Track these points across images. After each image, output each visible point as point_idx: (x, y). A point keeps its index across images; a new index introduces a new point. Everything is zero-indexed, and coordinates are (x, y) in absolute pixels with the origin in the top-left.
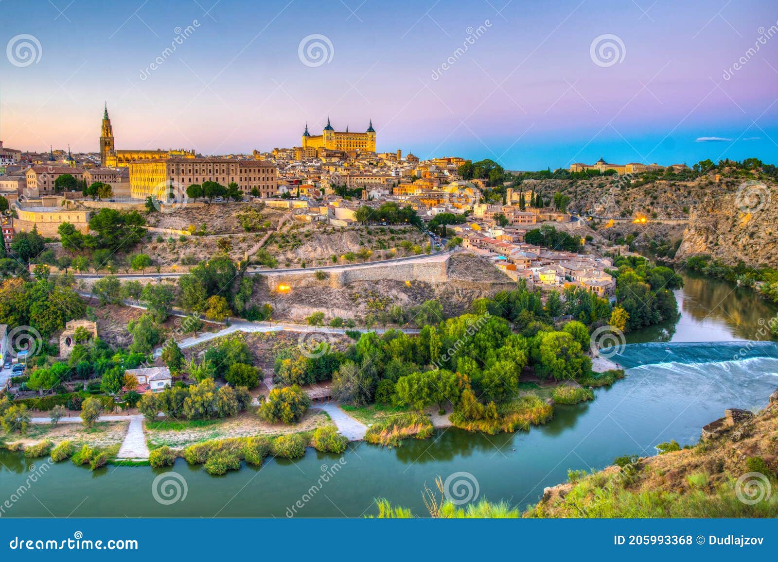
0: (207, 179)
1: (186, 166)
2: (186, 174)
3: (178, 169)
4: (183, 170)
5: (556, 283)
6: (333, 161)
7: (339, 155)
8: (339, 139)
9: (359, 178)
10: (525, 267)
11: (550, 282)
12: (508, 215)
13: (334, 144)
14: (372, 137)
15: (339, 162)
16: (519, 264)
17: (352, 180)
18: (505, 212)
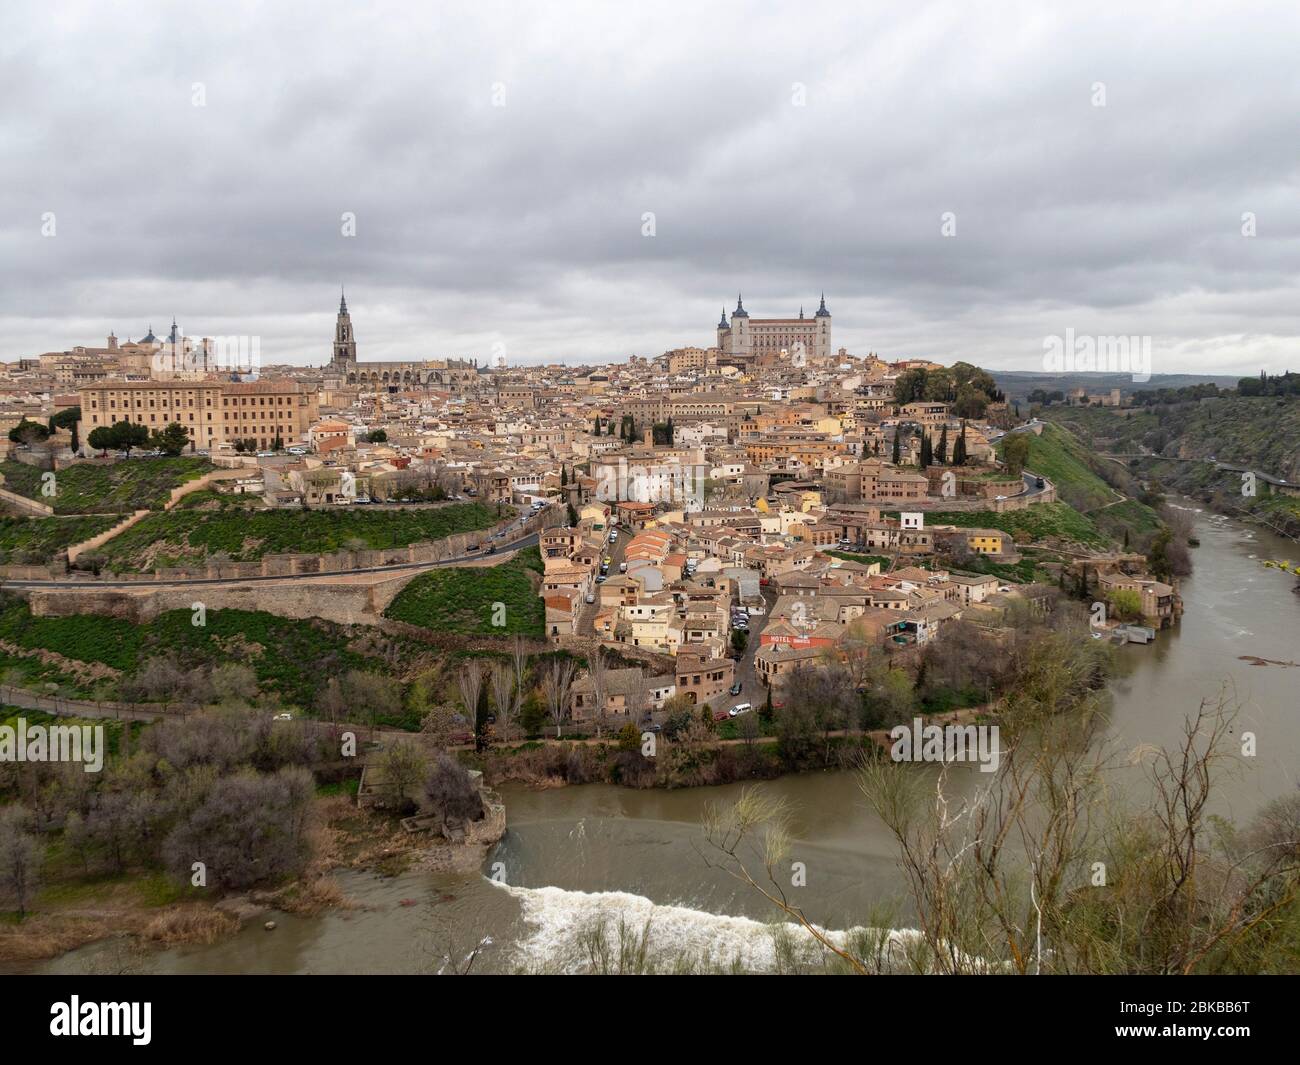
0: (120, 418)
1: (119, 395)
2: (120, 407)
3: (103, 401)
4: (113, 402)
5: (672, 644)
6: (722, 373)
7: (741, 361)
8: (758, 331)
9: (682, 405)
10: (623, 602)
11: (656, 642)
12: (864, 480)
13: (749, 341)
14: (824, 325)
15: (733, 374)
16: (608, 595)
17: (668, 409)
18: (863, 473)
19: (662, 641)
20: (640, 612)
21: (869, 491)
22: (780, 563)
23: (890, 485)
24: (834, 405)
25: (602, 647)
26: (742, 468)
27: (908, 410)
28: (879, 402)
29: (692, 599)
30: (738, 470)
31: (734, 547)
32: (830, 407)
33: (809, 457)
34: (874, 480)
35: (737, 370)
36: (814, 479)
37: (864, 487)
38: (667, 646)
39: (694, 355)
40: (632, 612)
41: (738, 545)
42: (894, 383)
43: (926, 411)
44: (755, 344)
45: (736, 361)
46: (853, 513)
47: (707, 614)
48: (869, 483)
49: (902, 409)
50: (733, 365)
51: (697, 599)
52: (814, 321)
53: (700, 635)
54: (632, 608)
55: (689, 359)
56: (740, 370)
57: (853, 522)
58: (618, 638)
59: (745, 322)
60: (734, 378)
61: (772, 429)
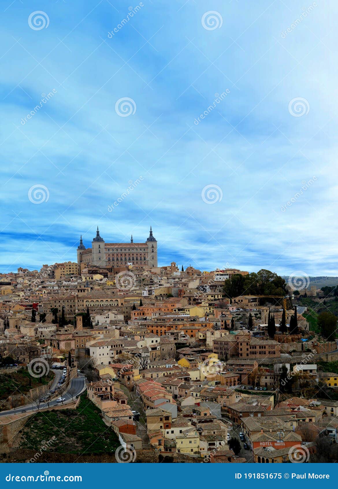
5: (202, 451)
6: (94, 279)
7: (105, 271)
8: (111, 251)
9: (90, 300)
10: (161, 427)
11: (192, 450)
12: (241, 344)
13: (105, 258)
14: (153, 247)
15: (101, 280)
16: (152, 423)
17: (81, 303)
18: (239, 341)
19: (195, 450)
20: (172, 432)
21: (244, 351)
22: (228, 398)
23: (258, 347)
24: (192, 299)
25: (160, 456)
26: (159, 340)
27: (237, 301)
28: (219, 296)
29: (199, 422)
30: (157, 341)
31: (191, 389)
32: (190, 299)
33: (192, 331)
34: (247, 344)
35: (103, 277)
36: (200, 346)
37: (241, 349)
38: (199, 453)
39: (71, 267)
40: (168, 433)
41: (193, 388)
42: (223, 284)
43: (249, 302)
44: (109, 260)
45: (101, 271)
46: (243, 365)
47: (215, 431)
48: (244, 347)
49: (233, 300)
50: (101, 274)
51: (203, 422)
52: (146, 244)
53: (214, 444)
54: (167, 430)
55: (68, 270)
56: (105, 277)
57: (245, 372)
58: (167, 450)
59: (102, 245)
60: (102, 282)
61: (157, 315)
